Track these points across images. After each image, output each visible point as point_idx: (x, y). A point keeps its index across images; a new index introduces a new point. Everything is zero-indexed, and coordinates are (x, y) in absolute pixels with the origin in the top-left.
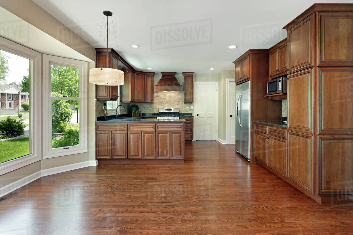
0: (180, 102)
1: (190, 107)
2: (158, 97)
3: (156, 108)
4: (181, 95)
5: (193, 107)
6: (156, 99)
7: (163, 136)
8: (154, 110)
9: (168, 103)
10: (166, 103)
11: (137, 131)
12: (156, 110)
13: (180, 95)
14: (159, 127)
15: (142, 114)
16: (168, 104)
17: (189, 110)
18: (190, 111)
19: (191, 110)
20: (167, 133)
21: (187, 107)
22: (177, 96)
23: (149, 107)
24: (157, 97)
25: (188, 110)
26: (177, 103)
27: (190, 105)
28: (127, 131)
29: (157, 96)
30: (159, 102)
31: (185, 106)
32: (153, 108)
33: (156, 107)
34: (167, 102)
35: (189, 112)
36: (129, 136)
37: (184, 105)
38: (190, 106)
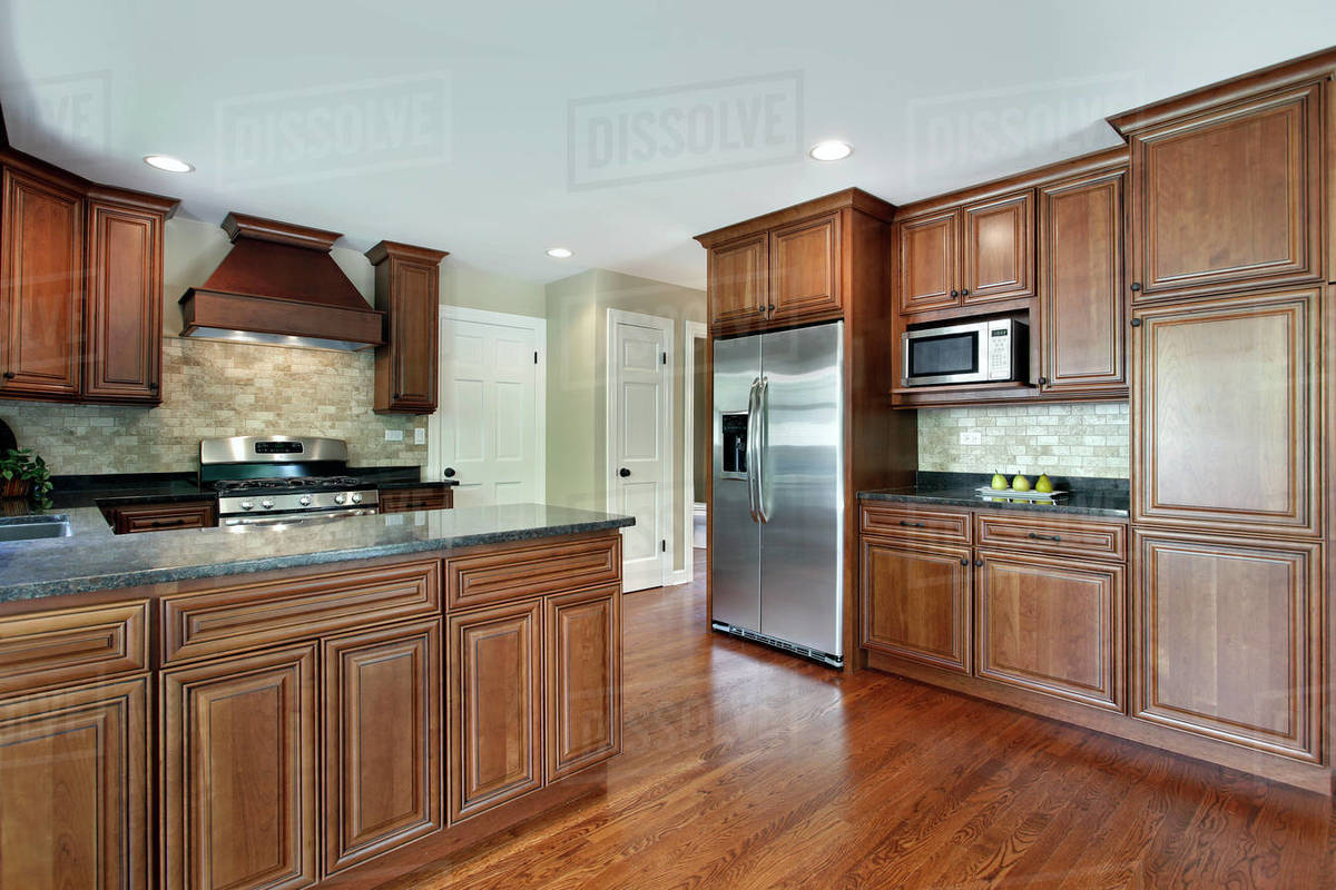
0: (353, 404)
1: (410, 434)
2: (196, 370)
3: (178, 441)
4: (356, 364)
5: (427, 436)
6: (176, 377)
7: (500, 640)
8: (161, 449)
9: (267, 409)
10: (253, 408)
11: (267, 648)
12: (177, 448)
13: (349, 366)
14: (468, 580)
15: (52, 479)
16: (270, 416)
17: (402, 447)
18: (410, 454)
19: (412, 448)
20: (523, 615)
21: (393, 436)
22: (330, 370)
23: (107, 432)
24: (185, 369)
25: (395, 447)
26: (332, 410)
27: (409, 420)
28: (155, 668)
29: (186, 360)
30: (196, 397)
31: (380, 426)
32: (146, 440)
33: (176, 433)
34: (261, 404)
35: (405, 460)
36: (170, 719)
37: (375, 423)
38: (410, 426)
